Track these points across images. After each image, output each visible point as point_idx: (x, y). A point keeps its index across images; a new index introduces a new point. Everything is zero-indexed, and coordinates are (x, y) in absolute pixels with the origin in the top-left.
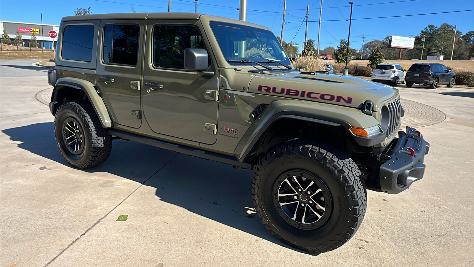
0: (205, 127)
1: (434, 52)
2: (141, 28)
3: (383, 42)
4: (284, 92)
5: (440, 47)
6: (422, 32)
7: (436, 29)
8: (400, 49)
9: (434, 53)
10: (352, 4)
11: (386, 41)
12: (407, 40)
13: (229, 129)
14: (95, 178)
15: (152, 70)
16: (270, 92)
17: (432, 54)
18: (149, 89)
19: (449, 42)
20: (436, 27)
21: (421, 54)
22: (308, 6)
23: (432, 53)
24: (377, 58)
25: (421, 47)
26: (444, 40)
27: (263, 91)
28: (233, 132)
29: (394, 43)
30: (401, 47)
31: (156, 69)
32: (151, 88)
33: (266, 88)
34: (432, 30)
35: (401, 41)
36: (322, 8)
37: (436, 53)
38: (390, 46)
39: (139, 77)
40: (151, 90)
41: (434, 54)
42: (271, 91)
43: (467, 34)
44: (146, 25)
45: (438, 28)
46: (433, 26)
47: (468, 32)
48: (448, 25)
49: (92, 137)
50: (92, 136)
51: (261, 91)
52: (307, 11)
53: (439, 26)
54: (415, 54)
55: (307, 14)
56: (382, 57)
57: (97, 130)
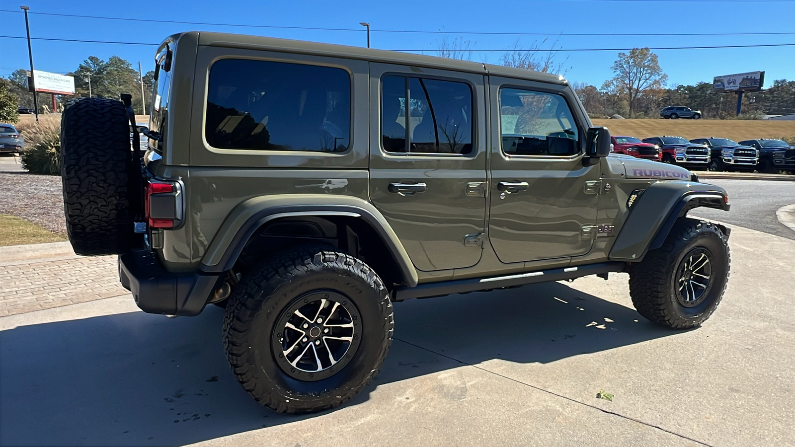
2: (479, 89)
3: (12, 80)
5: (115, 93)
6: (81, 67)
7: (102, 64)
8: (53, 94)
11: (16, 79)
12: (62, 80)
13: (607, 227)
19: (127, 86)
20: (103, 61)
26: (119, 82)
29: (40, 84)
30: (53, 92)
34: (97, 65)
35: (51, 80)
38: (32, 88)
40: (506, 193)
45: (106, 62)
46: (97, 59)
47: (148, 73)
48: (120, 60)
51: (636, 175)
53: (106, 61)
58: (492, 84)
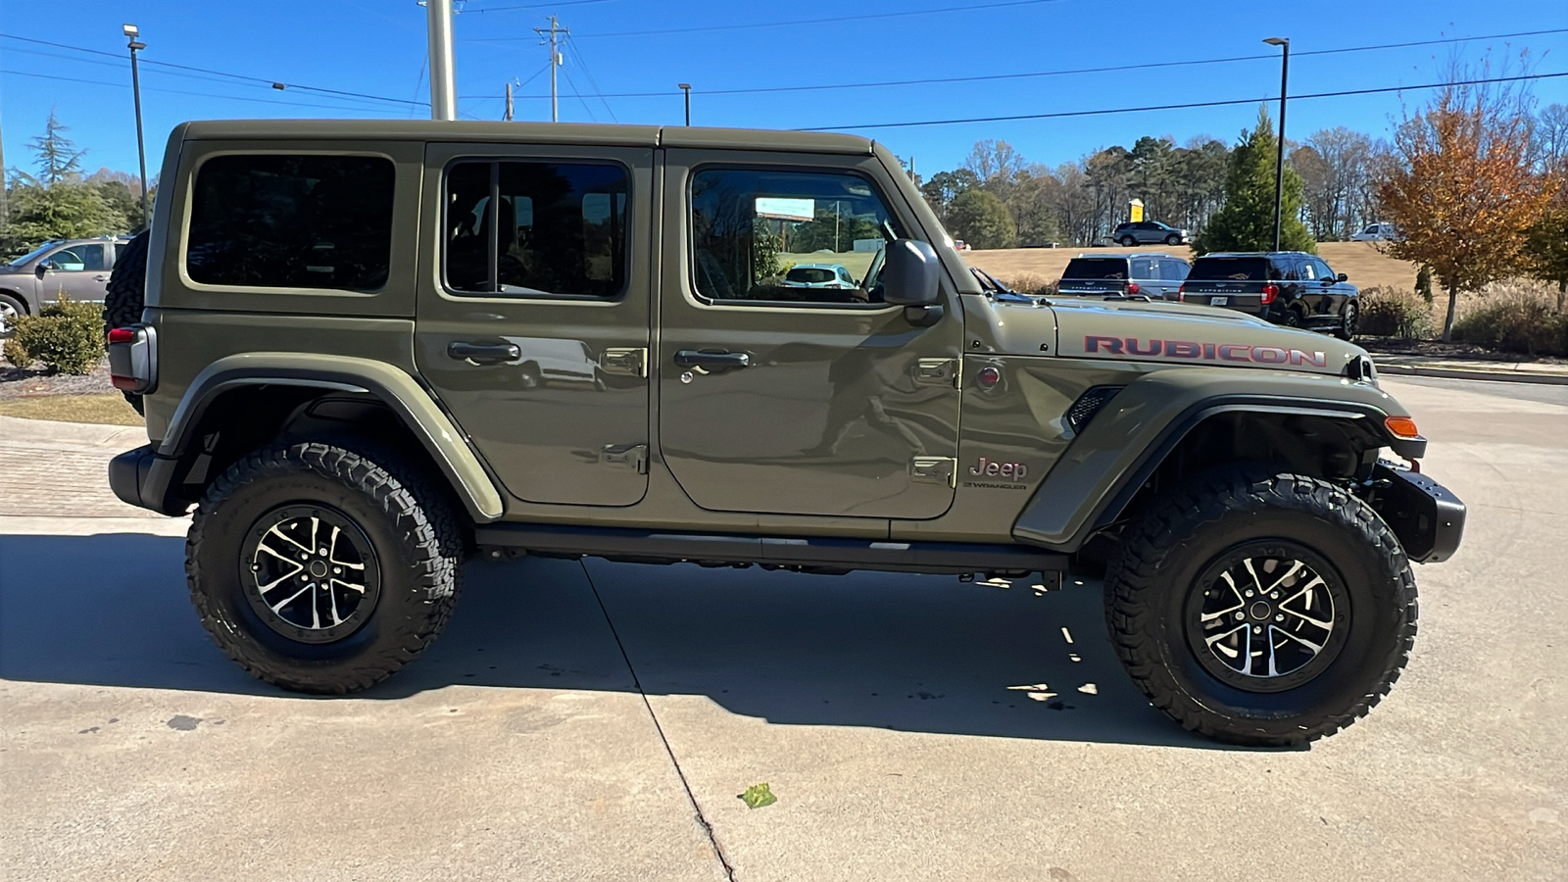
0: (918, 470)
1: (864, 228)
2: (641, 177)
4: (1160, 351)
8: (782, 220)
9: (866, 231)
10: (686, 89)
13: (996, 465)
14: (455, 711)
15: (692, 307)
16: (1121, 352)
17: (861, 235)
18: (689, 369)
21: (835, 234)
22: (507, 86)
23: (861, 231)
24: (761, 248)
25: (832, 215)
27: (1102, 352)
28: (1012, 473)
31: (714, 304)
32: (698, 368)
33: (1108, 343)
36: (556, 94)
37: (870, 231)
39: (643, 334)
40: (696, 373)
41: (866, 235)
42: (1123, 349)
43: (933, 182)
44: (660, 165)
47: (934, 176)
49: (428, 562)
50: (429, 559)
51: (1096, 350)
52: (507, 102)
54: (819, 235)
55: (508, 111)
56: (775, 246)
57: (439, 536)
58: (669, 164)
